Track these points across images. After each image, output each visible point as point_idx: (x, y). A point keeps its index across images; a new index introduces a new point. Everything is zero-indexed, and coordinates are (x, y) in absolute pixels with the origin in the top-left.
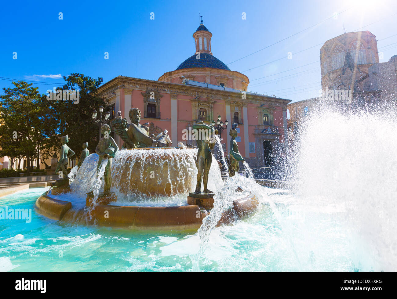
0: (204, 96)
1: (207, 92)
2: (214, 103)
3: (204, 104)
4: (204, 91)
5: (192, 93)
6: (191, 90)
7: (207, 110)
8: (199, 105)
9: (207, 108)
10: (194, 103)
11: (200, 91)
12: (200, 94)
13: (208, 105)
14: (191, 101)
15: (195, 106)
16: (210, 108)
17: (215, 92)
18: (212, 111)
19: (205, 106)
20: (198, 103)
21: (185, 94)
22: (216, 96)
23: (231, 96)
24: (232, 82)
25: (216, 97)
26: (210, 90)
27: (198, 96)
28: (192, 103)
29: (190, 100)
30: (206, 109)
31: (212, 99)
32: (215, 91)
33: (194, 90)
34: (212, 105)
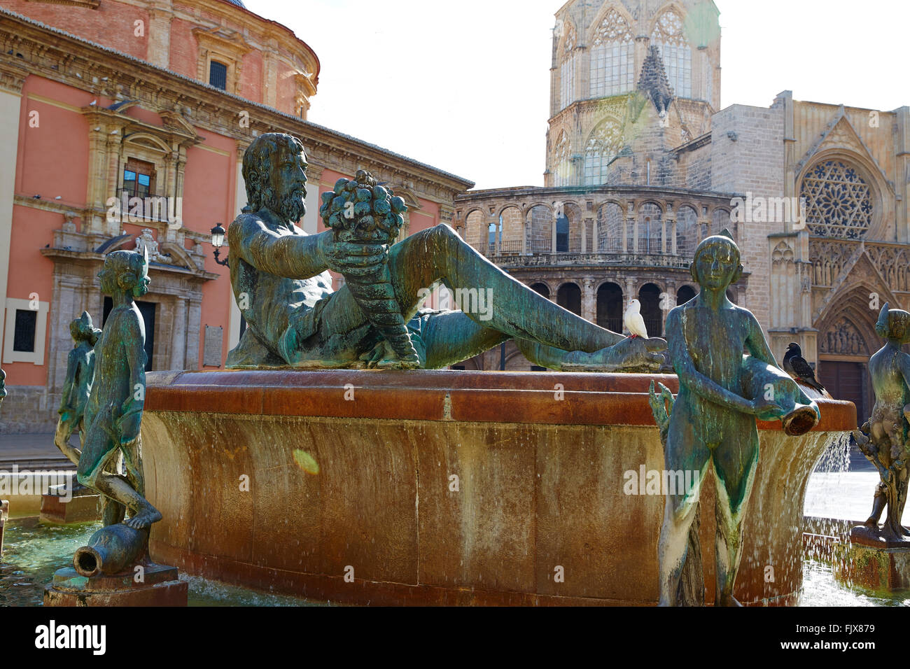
0: (149, 107)
1: (165, 88)
2: (189, 144)
3: (146, 142)
4: (154, 80)
5: (95, 80)
6: (98, 63)
7: (156, 168)
8: (128, 140)
9: (158, 161)
10: (101, 127)
11: (138, 76)
12: (132, 91)
13: (167, 150)
14: (89, 115)
15: (109, 144)
16: (173, 163)
17: (202, 96)
18: (181, 180)
19: (151, 152)
20: (123, 129)
21: (63, 79)
22: (203, 113)
23: (266, 125)
24: (260, 64)
25: (203, 118)
26: (181, 83)
27: (124, 102)
28: (92, 128)
29: (83, 109)
30: (152, 165)
31: (189, 127)
32: (199, 93)
33: (110, 70)
34: (183, 151)
